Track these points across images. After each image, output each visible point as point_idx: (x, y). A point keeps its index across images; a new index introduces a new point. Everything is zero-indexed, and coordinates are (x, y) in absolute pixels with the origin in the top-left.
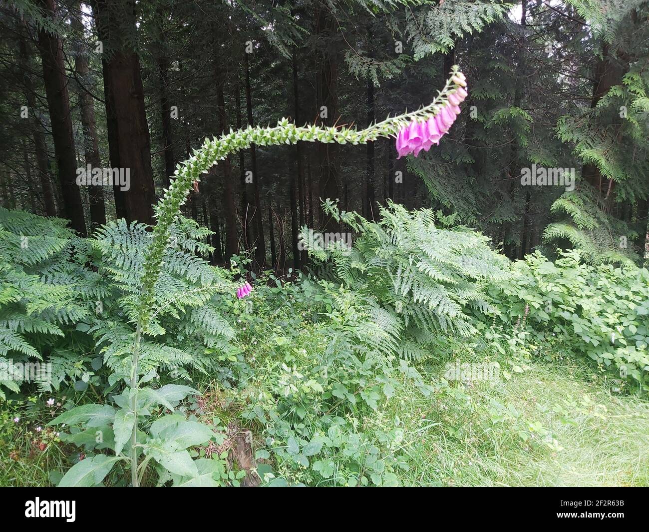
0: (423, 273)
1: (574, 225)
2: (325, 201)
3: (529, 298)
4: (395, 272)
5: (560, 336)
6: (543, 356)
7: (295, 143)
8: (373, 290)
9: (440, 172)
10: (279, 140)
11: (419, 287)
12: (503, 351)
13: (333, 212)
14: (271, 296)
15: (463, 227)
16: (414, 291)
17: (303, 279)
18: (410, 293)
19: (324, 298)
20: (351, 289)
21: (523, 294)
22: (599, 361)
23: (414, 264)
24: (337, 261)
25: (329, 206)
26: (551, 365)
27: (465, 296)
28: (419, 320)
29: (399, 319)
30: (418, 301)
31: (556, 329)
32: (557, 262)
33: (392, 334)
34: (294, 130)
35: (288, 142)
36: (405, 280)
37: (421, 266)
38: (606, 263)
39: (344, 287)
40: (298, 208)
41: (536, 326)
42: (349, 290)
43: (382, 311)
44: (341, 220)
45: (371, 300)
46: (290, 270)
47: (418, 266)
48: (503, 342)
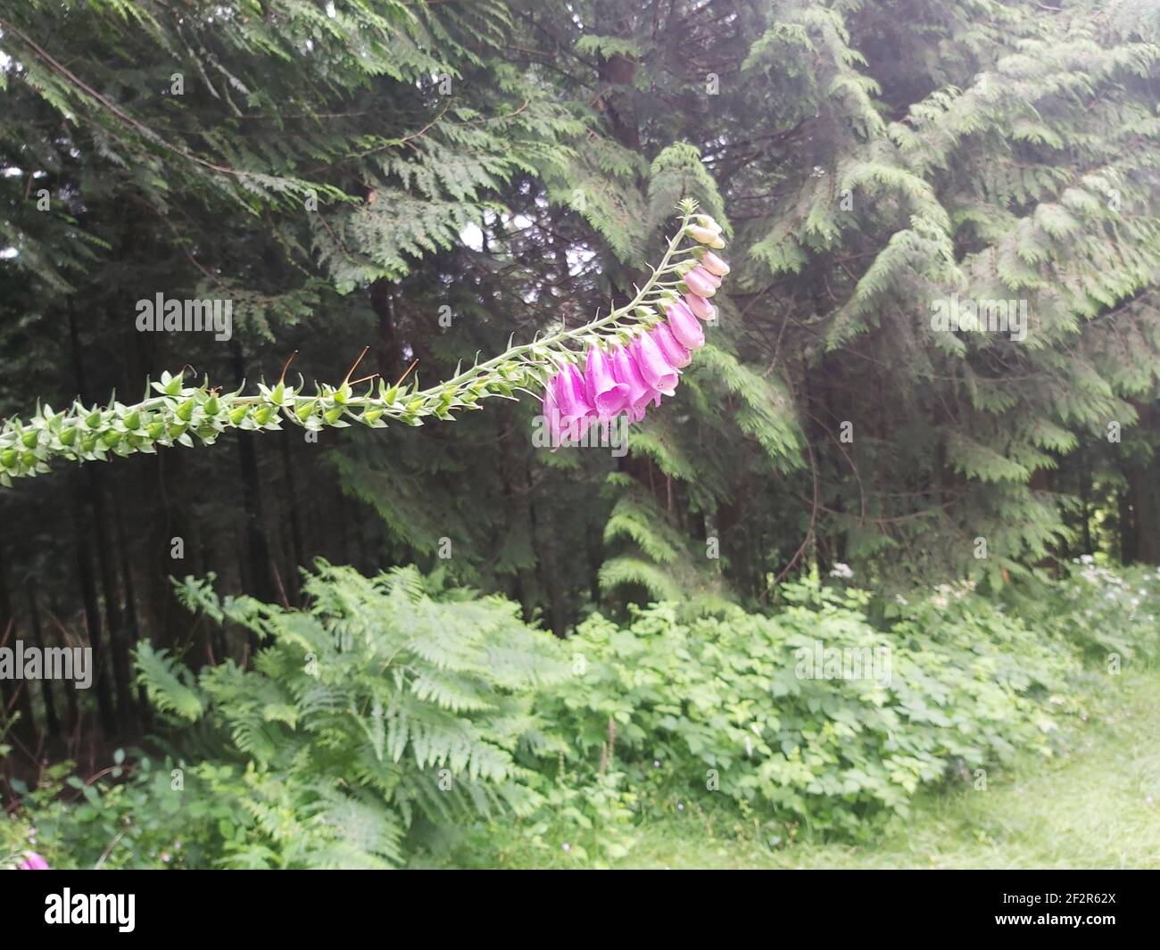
0: (427, 700)
1: (647, 559)
2: (183, 582)
3: (608, 706)
4: (368, 712)
5: (667, 764)
6: (648, 809)
7: (210, 441)
8: (324, 762)
9: (405, 491)
10: (155, 438)
11: (423, 732)
12: (585, 823)
13: (205, 602)
14: (76, 832)
15: (464, 591)
16: (416, 745)
17: (154, 769)
18: (408, 752)
19: (213, 805)
20: (272, 769)
21: (598, 702)
22: (737, 795)
23: (406, 687)
24: (229, 712)
25: (196, 592)
26: (664, 824)
27: (509, 731)
28: (431, 804)
29: (390, 813)
30: (426, 763)
31: (659, 753)
32: (635, 628)
33: (384, 856)
34: (213, 403)
35: (185, 440)
36: (392, 725)
37: (421, 688)
38: (704, 617)
39: (256, 770)
40: (101, 600)
41: (626, 754)
42: (268, 775)
43: (352, 805)
44: (226, 619)
45: (326, 788)
46: (119, 756)
47: (414, 690)
48: (582, 803)
